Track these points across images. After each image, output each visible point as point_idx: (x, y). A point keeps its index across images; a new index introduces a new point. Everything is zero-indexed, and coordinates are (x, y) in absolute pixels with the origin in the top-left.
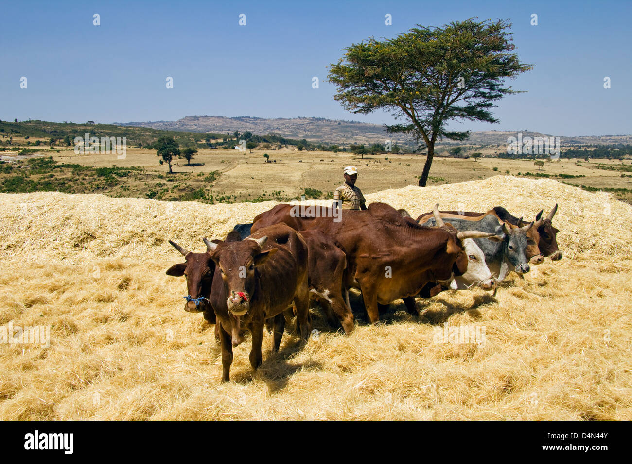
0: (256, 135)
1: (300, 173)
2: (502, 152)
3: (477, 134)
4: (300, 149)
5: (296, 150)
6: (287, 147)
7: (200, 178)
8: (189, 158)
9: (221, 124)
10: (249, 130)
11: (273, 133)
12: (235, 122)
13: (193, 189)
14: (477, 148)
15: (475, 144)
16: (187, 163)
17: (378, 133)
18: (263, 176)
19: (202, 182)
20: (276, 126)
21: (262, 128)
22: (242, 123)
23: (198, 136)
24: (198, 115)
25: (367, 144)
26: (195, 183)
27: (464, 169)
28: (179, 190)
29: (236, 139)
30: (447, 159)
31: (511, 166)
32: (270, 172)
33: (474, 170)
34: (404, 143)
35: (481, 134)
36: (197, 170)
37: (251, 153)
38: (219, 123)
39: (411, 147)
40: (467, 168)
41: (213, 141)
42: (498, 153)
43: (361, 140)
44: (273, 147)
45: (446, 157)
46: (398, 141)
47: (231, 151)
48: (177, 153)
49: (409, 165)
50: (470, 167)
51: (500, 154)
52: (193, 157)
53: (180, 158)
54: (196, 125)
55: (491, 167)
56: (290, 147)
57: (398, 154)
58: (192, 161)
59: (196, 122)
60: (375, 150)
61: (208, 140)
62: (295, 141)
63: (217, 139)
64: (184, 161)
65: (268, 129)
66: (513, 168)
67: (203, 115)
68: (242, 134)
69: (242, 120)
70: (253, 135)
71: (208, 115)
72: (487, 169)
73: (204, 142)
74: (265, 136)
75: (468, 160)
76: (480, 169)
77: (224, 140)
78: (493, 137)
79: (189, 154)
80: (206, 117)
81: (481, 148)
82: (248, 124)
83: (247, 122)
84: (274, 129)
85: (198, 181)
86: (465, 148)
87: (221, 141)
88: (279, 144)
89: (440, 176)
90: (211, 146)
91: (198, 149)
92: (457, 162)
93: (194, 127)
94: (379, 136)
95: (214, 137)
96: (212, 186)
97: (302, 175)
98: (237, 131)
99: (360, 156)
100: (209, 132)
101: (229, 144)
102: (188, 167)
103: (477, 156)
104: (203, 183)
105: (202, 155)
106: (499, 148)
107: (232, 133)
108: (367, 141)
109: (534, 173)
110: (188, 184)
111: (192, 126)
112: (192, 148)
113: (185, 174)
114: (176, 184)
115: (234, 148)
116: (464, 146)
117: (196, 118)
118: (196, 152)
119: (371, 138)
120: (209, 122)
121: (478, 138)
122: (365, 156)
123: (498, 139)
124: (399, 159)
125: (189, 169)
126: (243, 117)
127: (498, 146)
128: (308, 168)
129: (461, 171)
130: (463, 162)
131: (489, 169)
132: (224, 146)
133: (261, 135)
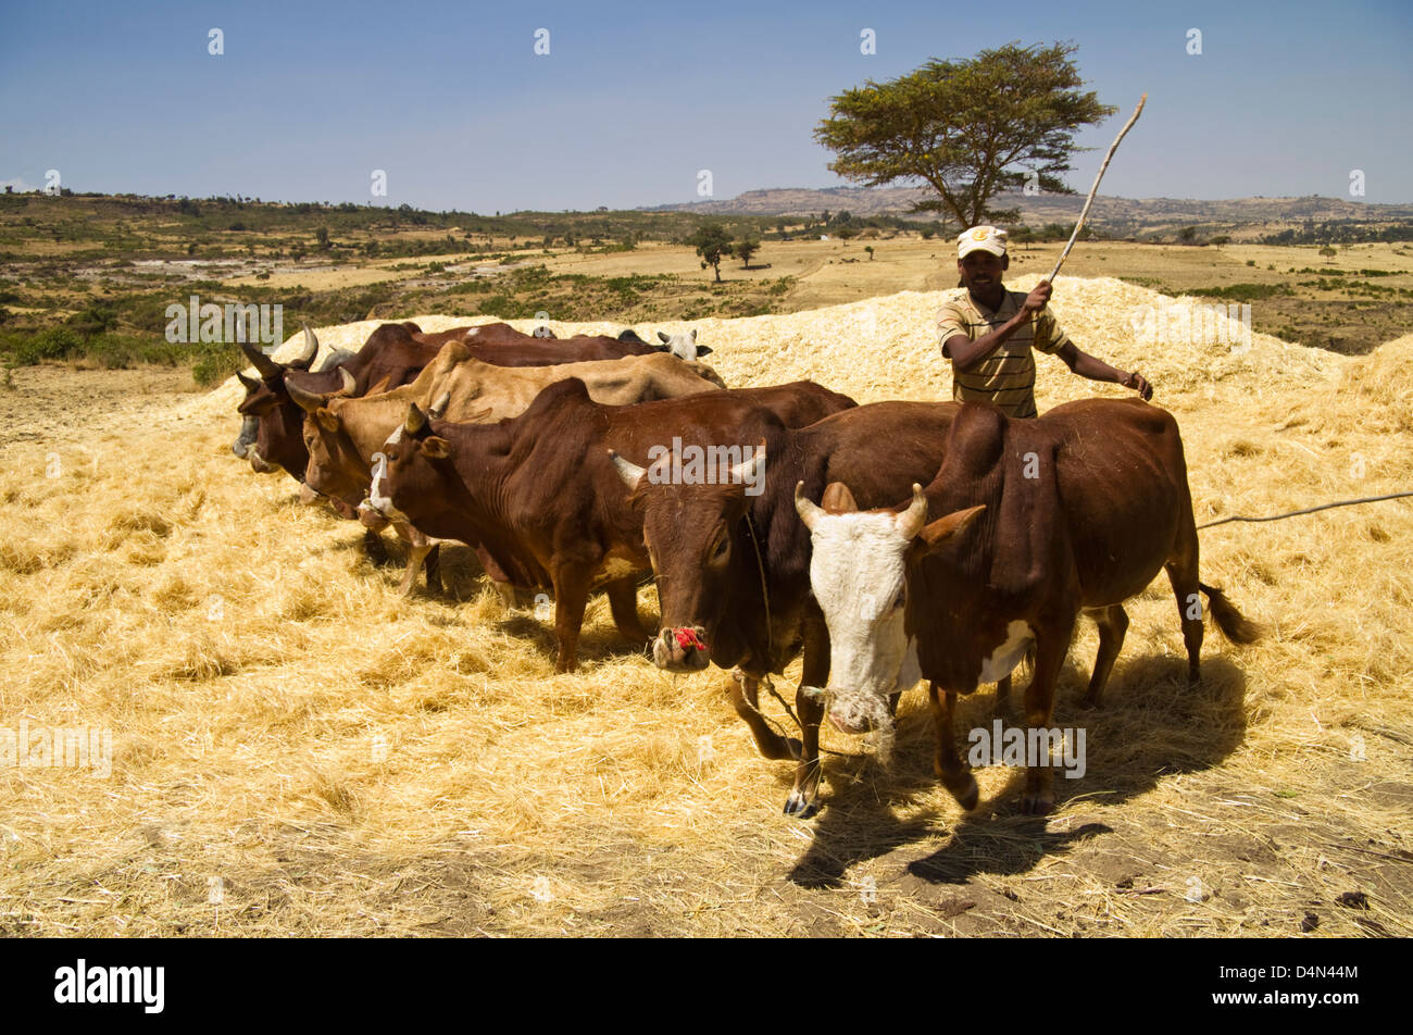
0: (858, 215)
1: (922, 277)
2: (1272, 234)
3: (1229, 205)
4: (927, 236)
5: (920, 238)
6: (908, 234)
7: (764, 288)
8: (746, 258)
9: (801, 201)
10: (846, 209)
11: (885, 212)
12: (825, 196)
13: (753, 307)
14: (1230, 228)
15: (1226, 221)
16: (744, 265)
17: (1059, 207)
18: (862, 282)
19: (766, 294)
20: (891, 200)
21: (868, 205)
22: (836, 197)
23: (766, 222)
24: (766, 188)
25: (1041, 224)
26: (756, 296)
27: (1198, 263)
28: (731, 308)
29: (824, 224)
30: (1170, 247)
31: (1278, 257)
32: (876, 275)
33: (1214, 265)
34: (1103, 223)
35: (1236, 204)
36: (758, 276)
37: (845, 246)
38: (800, 199)
39: (1116, 229)
40: (1203, 263)
41: (788, 229)
42: (1266, 235)
43: (1031, 219)
44: (885, 235)
45: (1168, 244)
46: (1094, 220)
47: (815, 244)
48: (728, 251)
49: (1104, 259)
50: (1208, 259)
51: (1269, 237)
52: (753, 255)
53: (733, 258)
54: (762, 204)
55: (1243, 259)
56: (912, 233)
57: (1087, 240)
58: (751, 262)
59: (763, 200)
60: (1048, 236)
61: (781, 228)
62: (921, 224)
63: (795, 224)
64: (740, 262)
65: (877, 206)
66: (1282, 261)
67: (774, 187)
68: (836, 215)
69: (836, 193)
70: (852, 216)
71: (782, 187)
72: (1237, 264)
73: (774, 230)
74: (872, 218)
75: (1206, 248)
76: (1225, 264)
77: (806, 226)
78: (1257, 208)
79: (746, 251)
80: (777, 190)
81: (1236, 228)
82: (845, 199)
83: (844, 196)
84: (887, 206)
85: (760, 292)
86: (1208, 227)
87: (801, 227)
88: (895, 229)
89: (1154, 277)
90: (785, 237)
91: (761, 243)
92: (1186, 252)
93: (760, 208)
94: (1061, 211)
95: (790, 222)
96: (782, 301)
97: (926, 280)
98: (827, 211)
99: (1023, 246)
100: (785, 214)
101: (812, 233)
102: (746, 272)
103: (1222, 241)
104: (768, 297)
105: (767, 251)
106: (1267, 227)
107: (818, 214)
108: (1041, 220)
109: (1318, 270)
110: (744, 299)
111: (757, 206)
112: (751, 241)
113: (741, 282)
114: (727, 298)
115: (819, 238)
116: (1206, 225)
117: (763, 193)
118: (758, 247)
119: (1047, 215)
120: (783, 199)
121: (1231, 211)
122: (1031, 246)
123: (1265, 212)
124: (1089, 250)
125: (746, 275)
126: (837, 188)
127: (1266, 223)
128: (937, 267)
129: (1189, 267)
130: (1196, 252)
131: (1240, 263)
132: (805, 236)
133: (867, 216)
